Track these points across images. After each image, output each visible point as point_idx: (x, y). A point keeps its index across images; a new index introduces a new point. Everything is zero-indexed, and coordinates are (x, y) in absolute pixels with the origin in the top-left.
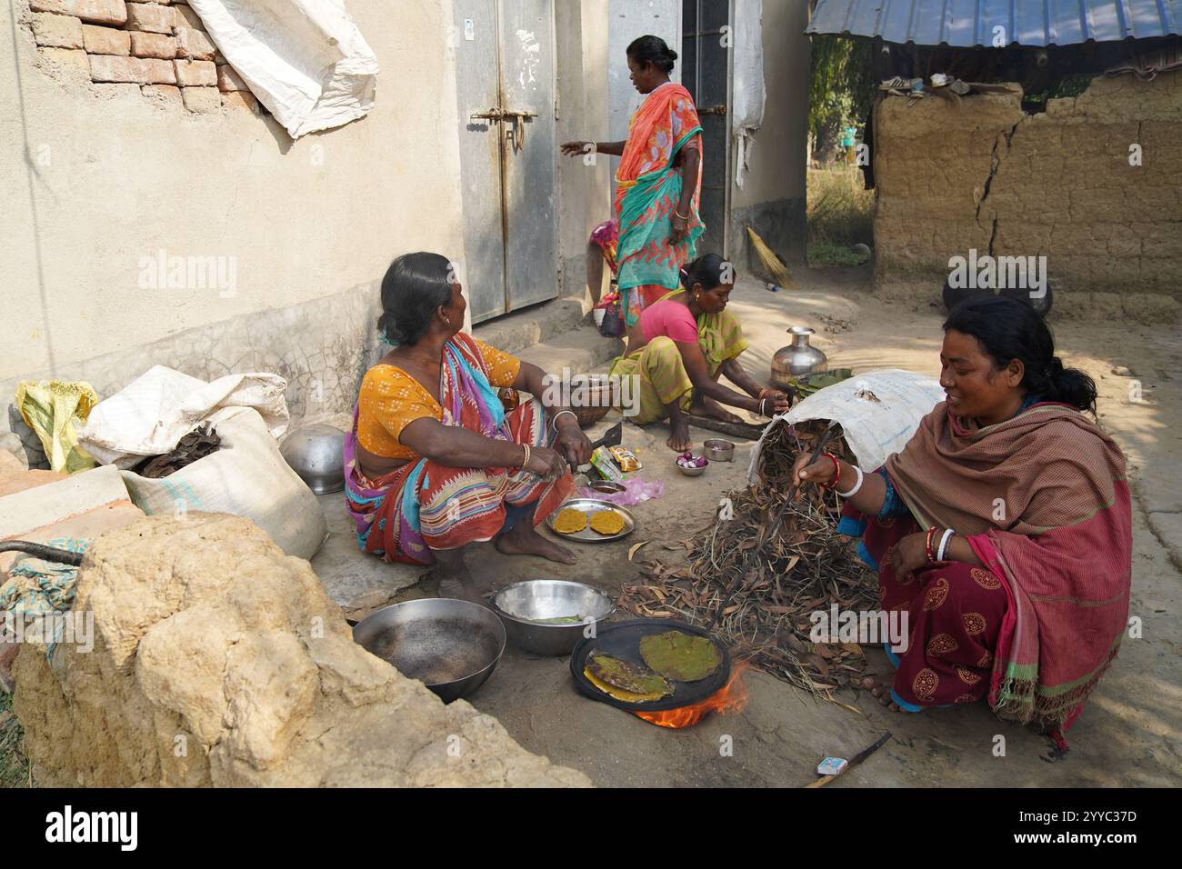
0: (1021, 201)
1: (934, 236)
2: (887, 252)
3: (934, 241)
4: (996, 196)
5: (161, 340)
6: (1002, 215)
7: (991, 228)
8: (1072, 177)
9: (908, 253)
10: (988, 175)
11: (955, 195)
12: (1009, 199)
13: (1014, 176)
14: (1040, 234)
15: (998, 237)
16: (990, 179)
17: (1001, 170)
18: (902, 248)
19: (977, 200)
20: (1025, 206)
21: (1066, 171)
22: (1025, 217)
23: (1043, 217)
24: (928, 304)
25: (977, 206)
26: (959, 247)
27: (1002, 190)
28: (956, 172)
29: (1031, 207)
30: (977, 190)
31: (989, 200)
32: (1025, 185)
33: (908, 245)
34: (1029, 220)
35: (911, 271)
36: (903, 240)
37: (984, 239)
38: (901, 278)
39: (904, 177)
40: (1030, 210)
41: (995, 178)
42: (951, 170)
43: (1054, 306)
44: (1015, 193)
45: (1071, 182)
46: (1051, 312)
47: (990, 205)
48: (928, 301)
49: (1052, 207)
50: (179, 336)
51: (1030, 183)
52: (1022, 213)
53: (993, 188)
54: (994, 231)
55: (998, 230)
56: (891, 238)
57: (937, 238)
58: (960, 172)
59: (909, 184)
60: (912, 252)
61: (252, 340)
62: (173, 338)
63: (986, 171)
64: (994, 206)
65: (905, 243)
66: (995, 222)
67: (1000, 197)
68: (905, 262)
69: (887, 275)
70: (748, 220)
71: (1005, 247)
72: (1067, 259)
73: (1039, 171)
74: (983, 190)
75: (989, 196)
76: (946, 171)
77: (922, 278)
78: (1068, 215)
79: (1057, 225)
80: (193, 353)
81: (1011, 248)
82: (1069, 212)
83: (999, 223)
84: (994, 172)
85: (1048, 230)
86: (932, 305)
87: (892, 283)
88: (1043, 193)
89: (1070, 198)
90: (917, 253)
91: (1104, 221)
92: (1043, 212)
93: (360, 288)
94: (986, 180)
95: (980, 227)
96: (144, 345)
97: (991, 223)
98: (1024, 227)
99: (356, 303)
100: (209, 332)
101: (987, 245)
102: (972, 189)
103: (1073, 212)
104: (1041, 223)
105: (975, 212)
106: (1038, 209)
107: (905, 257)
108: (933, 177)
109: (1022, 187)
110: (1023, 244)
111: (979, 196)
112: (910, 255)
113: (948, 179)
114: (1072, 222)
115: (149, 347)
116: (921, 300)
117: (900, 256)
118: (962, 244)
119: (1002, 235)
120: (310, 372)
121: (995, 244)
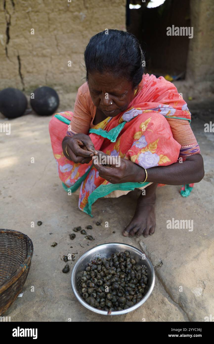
0: (29, 43)
4: (14, 41)
6: (21, 53)
7: (17, 61)
8: (54, 26)
12: (23, 42)
13: (22, 26)
14: (45, 63)
15: (22, 67)
16: (8, 29)
17: (13, 22)
19: (3, 43)
21: (50, 22)
22: (35, 53)
23: (44, 52)
25: (5, 48)
27: (17, 36)
30: (2, 37)
31: (11, 43)
34: (37, 54)
37: (15, 68)
40: (36, 48)
41: (10, 27)
43: (61, 103)
44: (25, 38)
45: (55, 29)
46: (60, 106)
47: (12, 47)
49: (48, 46)
52: (32, 50)
53: (12, 36)
54: (20, 63)
55: (22, 62)
63: (4, 24)
66: (18, 56)
67: (17, 41)
71: (28, 72)
72: (62, 75)
73: (35, 23)
74: (5, 36)
75: (10, 40)
78: (57, 50)
79: (53, 57)
81: (31, 72)
82: (58, 49)
83: (21, 58)
85: (48, 60)
89: (56, 39)
91: (76, 53)
92: (44, 49)
94: (5, 29)
95: (11, 61)
97: (16, 58)
98: (36, 59)
101: (17, 72)
103: (59, 48)
104: (44, 56)
105: (5, 51)
106: (40, 47)
109: (28, 33)
110: (37, 70)
111: (3, 41)
114: (60, 54)
118: (3, 73)
119: (24, 65)
121: (22, 71)
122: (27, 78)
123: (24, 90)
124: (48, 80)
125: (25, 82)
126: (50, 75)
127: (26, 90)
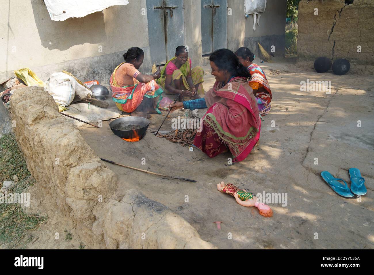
0: (343, 34)
1: (315, 46)
2: (300, 51)
3: (314, 48)
4: (335, 33)
5: (61, 63)
6: (337, 39)
7: (333, 44)
8: (361, 26)
9: (306, 51)
10: (332, 25)
11: (321, 32)
12: (339, 34)
13: (341, 26)
14: (349, 45)
15: (335, 46)
16: (333, 27)
17: (337, 24)
18: (305, 50)
19: (328, 34)
20: (344, 36)
21: (359, 24)
22: (345, 40)
23: (351, 40)
24: (311, 68)
25: (328, 36)
26: (323, 50)
27: (337, 31)
28: (322, 25)
29: (347, 36)
30: (328, 31)
31: (332, 34)
32: (345, 29)
33: (306, 49)
34: (346, 40)
35: (307, 57)
36: (305, 47)
37: (331, 47)
38: (304, 60)
39: (306, 27)
40: (346, 37)
41: (335, 26)
42: (321, 24)
44: (341, 32)
47: (332, 36)
48: (311, 67)
49: (354, 36)
50: (66, 62)
51: (347, 28)
52: (344, 38)
53: (334, 30)
54: (334, 45)
55: (335, 44)
56: (301, 47)
57: (316, 47)
58: (323, 25)
59: (307, 29)
60: (307, 51)
61: (85, 64)
62: (64, 62)
63: (332, 24)
64: (334, 36)
65: (306, 48)
66: (335, 41)
67: (336, 33)
68: (305, 54)
69: (300, 59)
70: (259, 41)
71: (338, 50)
73: (350, 24)
74: (331, 30)
75: (333, 33)
76: (319, 25)
77: (311, 60)
80: (70, 66)
81: (339, 50)
83: (336, 42)
84: (334, 25)
85: (352, 44)
86: (312, 68)
87: (301, 61)
88: (351, 31)
89: (360, 33)
90: (309, 52)
91: (372, 41)
92: (351, 38)
93: (116, 53)
94: (332, 27)
95: (330, 43)
96: (57, 63)
97: (333, 42)
98: (344, 43)
99: (115, 57)
100: (73, 61)
101: (332, 49)
102: (327, 30)
103: (361, 38)
104: (350, 42)
105: (328, 38)
106: (349, 37)
107: (306, 53)
108: (314, 27)
109: (344, 29)
110: (343, 49)
111: (329, 33)
112: (307, 52)
113: (319, 27)
114: (361, 41)
115: (58, 64)
116: (309, 67)
117: (304, 52)
118: (324, 49)
119: (337, 46)
120: (101, 73)
121: (334, 49)
122: (336, 53)
123: (332, 59)
124: (348, 55)
125: (334, 55)
126: (350, 52)
127: (334, 59)
